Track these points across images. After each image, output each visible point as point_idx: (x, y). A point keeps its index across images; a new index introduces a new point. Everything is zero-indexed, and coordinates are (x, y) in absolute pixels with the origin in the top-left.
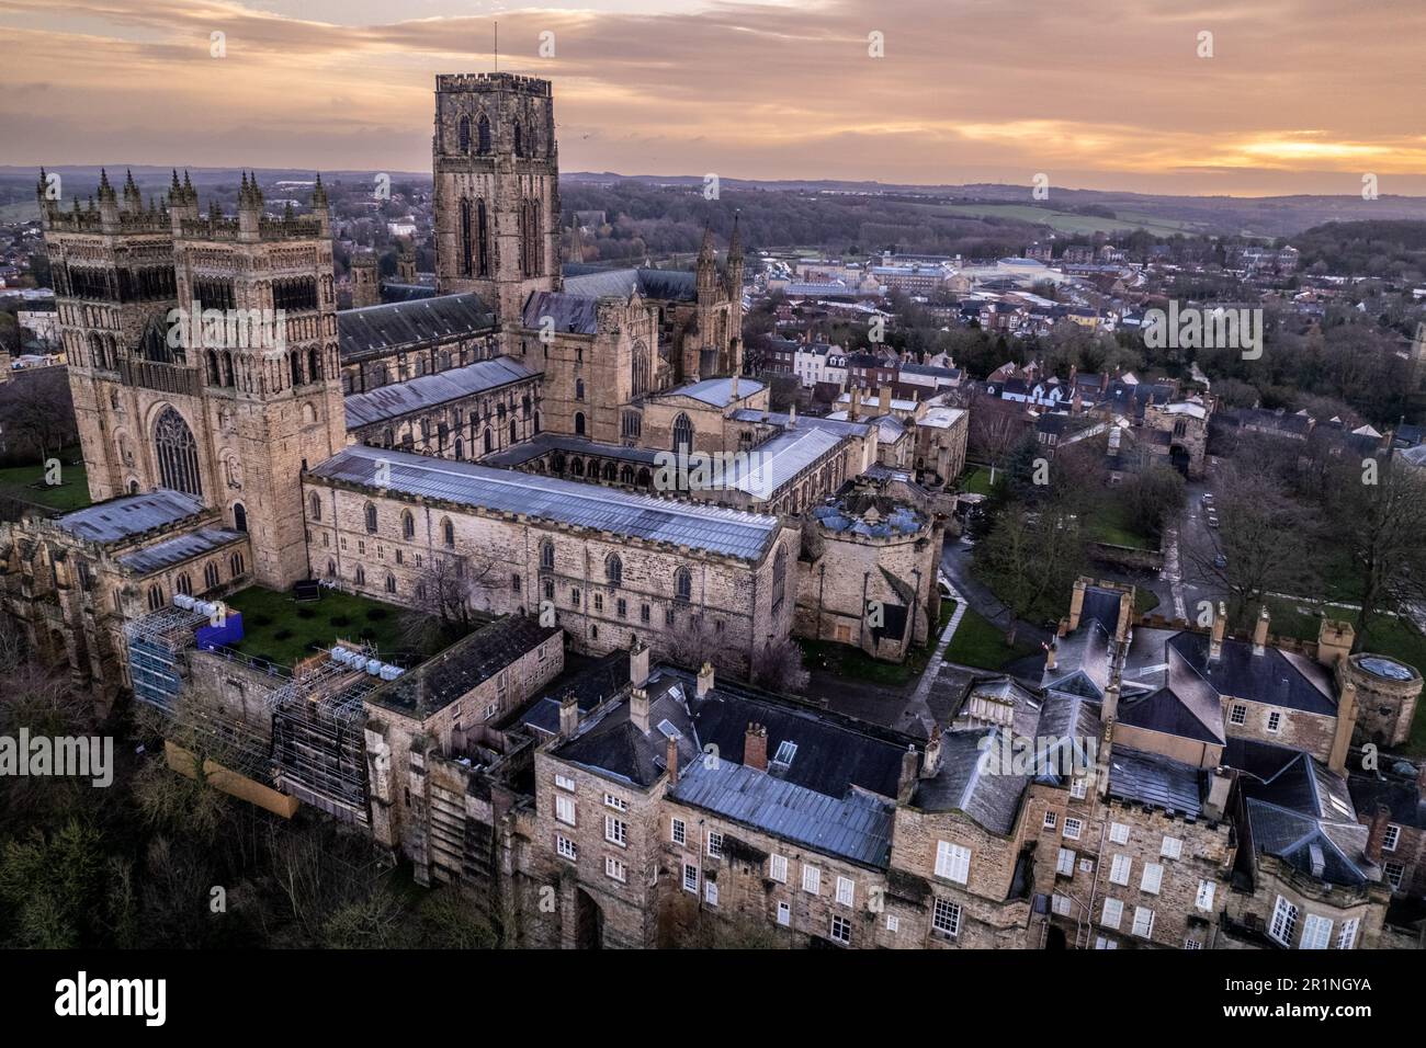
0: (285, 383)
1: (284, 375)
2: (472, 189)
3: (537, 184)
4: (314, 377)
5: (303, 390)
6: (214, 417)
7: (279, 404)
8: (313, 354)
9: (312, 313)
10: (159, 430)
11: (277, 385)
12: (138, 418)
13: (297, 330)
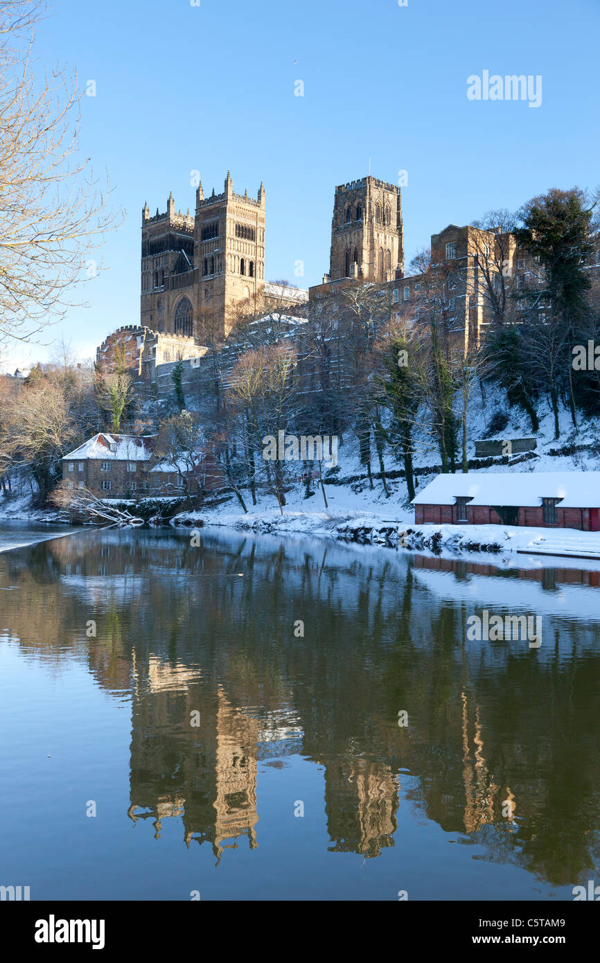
0: (236, 270)
1: (237, 267)
2: (351, 243)
3: (389, 241)
4: (251, 275)
5: (244, 277)
6: (203, 292)
7: (233, 278)
8: (251, 264)
9: (252, 243)
10: (177, 311)
11: (233, 270)
12: (168, 306)
13: (248, 248)
